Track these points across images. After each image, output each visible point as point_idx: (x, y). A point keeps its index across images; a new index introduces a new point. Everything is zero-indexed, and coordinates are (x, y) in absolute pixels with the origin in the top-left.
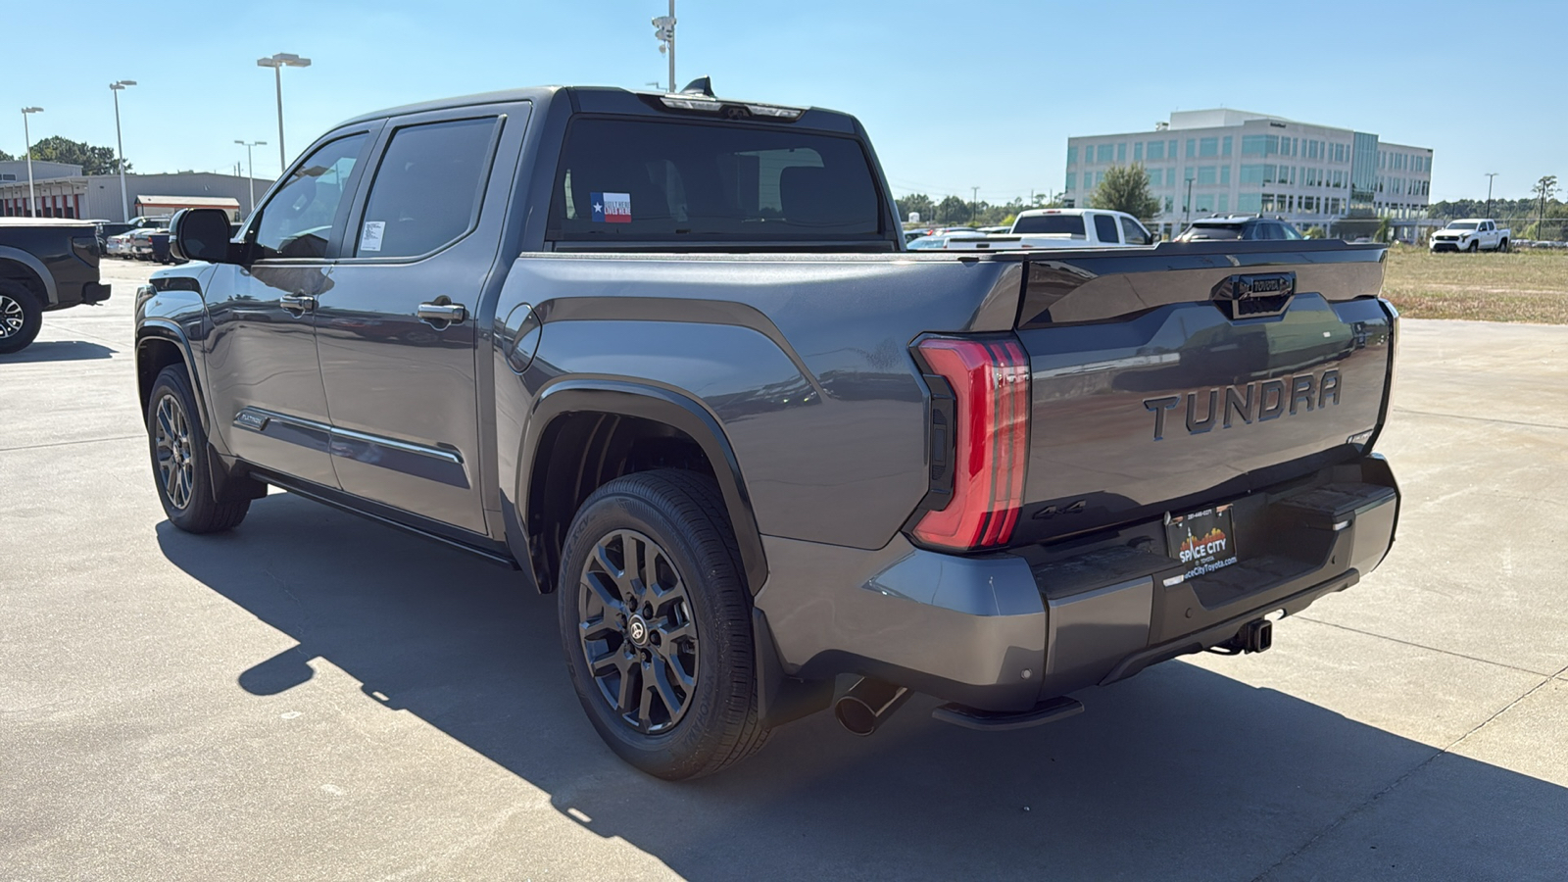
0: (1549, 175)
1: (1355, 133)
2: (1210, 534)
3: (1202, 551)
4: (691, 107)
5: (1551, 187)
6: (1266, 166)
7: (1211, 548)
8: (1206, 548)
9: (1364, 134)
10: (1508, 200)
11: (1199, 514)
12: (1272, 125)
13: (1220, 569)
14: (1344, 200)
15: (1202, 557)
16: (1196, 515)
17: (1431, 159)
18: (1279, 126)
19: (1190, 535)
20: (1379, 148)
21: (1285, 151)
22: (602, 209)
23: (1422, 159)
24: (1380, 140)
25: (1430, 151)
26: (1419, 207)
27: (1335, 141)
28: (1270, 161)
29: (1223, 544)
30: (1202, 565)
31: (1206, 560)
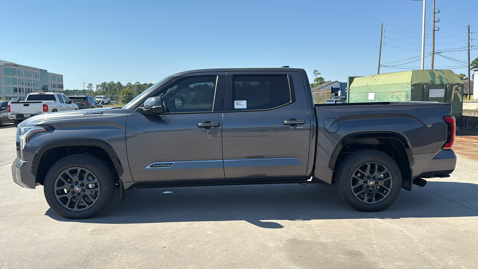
0: (90, 83)
1: (40, 69)
5: (91, 86)
6: (13, 78)
9: (43, 70)
10: (79, 90)
12: (14, 65)
14: (39, 89)
17: (62, 78)
18: (16, 66)
20: (48, 74)
21: (19, 74)
23: (60, 78)
24: (48, 72)
25: (62, 75)
26: (61, 92)
27: (34, 71)
28: (14, 77)
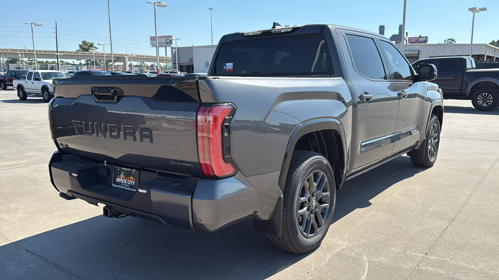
2: (130, 178)
3: (125, 182)
4: (251, 35)
7: (129, 182)
8: (127, 181)
11: (126, 169)
13: (128, 190)
15: (124, 183)
16: (125, 169)
19: (122, 174)
22: (226, 68)
29: (134, 183)
30: (123, 186)
31: (126, 185)
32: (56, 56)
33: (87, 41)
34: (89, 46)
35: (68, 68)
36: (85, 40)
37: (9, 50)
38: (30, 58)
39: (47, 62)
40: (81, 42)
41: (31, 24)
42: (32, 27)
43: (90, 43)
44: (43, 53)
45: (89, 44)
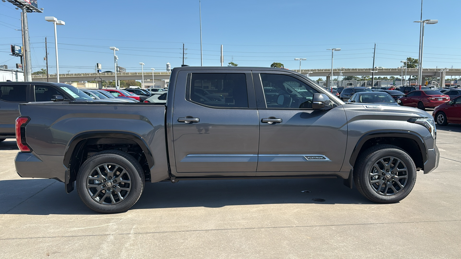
32: (372, 73)
33: (412, 58)
34: (413, 63)
35: (391, 84)
36: (410, 57)
37: (337, 70)
38: (364, 76)
39: (379, 78)
40: (406, 59)
41: (332, 50)
42: (332, 52)
43: (415, 59)
44: (364, 71)
45: (413, 61)
